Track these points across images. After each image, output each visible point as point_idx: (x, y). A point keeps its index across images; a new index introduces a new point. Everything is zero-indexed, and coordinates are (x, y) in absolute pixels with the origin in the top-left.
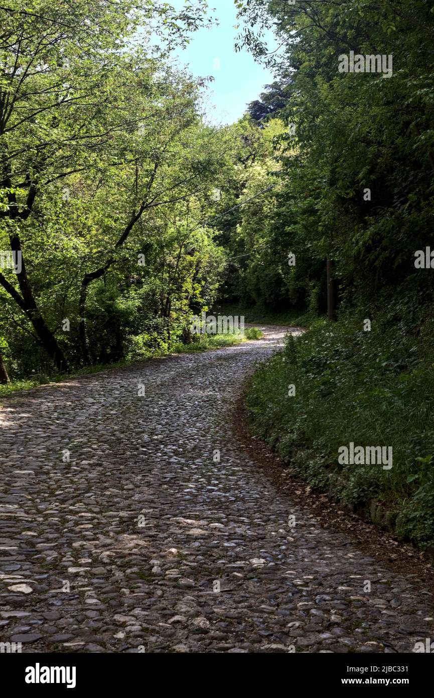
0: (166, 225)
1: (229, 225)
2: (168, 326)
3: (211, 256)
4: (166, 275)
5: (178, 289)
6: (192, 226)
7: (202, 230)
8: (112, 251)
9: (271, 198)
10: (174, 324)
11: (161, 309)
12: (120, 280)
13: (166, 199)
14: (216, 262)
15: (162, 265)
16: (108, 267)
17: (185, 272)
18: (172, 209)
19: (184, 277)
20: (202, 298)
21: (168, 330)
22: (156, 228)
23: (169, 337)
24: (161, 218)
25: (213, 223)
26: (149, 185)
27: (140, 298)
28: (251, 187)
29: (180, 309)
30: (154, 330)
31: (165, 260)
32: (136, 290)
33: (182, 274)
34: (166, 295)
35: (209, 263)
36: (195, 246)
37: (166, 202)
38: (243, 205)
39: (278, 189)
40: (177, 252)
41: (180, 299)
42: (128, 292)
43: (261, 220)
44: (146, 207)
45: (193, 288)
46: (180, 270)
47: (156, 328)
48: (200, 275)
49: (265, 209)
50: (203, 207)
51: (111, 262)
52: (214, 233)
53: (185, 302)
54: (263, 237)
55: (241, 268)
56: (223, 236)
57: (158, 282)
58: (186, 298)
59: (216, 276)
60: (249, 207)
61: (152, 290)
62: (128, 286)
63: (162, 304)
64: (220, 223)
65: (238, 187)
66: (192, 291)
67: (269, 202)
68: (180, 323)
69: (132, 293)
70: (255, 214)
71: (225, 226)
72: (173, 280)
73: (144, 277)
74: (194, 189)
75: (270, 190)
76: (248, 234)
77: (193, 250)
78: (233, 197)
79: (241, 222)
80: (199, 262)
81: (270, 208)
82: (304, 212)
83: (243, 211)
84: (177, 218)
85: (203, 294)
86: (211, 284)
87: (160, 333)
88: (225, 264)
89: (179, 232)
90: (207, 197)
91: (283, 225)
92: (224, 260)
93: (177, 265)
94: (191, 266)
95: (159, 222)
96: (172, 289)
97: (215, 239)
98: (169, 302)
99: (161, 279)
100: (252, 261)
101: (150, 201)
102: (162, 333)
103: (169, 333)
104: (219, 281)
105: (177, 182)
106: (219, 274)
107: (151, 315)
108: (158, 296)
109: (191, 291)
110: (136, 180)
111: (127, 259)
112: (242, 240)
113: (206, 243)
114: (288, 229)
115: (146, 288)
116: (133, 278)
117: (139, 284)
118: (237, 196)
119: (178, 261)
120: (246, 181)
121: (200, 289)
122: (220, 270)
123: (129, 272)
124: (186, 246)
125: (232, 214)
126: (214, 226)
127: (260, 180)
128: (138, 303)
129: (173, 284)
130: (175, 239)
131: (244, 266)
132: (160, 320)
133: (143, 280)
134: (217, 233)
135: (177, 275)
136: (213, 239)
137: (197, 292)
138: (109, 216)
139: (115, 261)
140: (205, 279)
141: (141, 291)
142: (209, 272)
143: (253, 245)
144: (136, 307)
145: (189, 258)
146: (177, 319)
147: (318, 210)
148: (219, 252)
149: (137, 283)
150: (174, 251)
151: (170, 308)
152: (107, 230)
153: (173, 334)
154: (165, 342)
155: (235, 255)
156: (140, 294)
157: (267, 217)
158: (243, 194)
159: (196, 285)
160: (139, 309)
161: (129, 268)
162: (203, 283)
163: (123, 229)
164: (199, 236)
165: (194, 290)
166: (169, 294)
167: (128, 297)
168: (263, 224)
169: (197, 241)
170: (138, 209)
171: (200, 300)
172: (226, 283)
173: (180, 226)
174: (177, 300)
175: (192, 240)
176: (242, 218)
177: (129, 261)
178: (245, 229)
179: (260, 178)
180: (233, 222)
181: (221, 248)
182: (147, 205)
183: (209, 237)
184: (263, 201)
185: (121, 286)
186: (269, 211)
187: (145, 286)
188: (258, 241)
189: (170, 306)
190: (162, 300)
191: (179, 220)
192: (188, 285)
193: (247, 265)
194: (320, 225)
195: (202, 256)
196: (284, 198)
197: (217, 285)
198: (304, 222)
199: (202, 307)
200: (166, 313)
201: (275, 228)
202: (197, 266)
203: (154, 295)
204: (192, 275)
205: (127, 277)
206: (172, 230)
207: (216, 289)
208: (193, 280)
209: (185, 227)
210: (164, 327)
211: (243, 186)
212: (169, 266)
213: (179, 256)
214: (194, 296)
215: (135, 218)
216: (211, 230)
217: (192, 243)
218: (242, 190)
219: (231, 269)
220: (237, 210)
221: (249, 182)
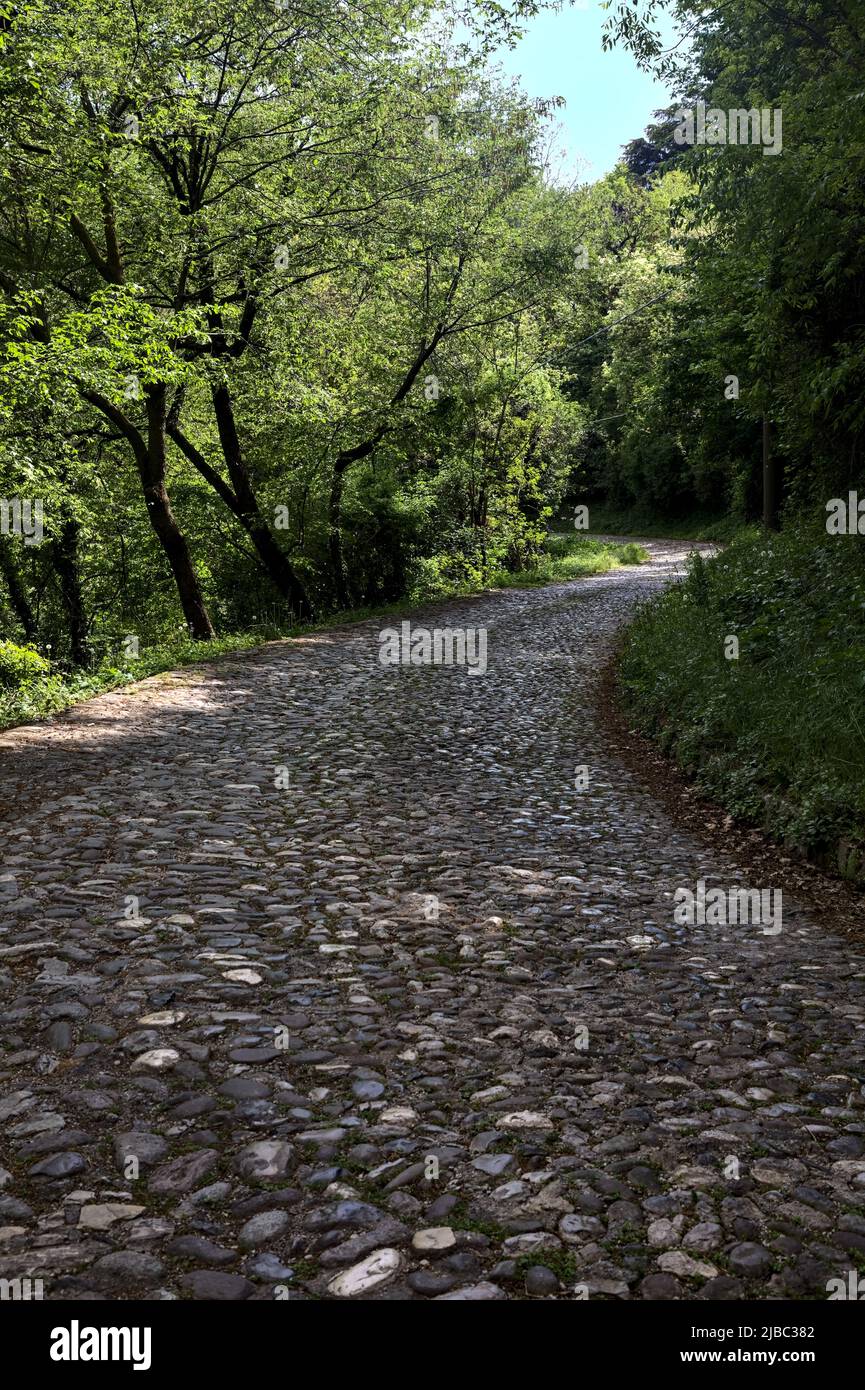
0: (479, 364)
1: (589, 362)
2: (482, 541)
3: (557, 418)
4: (478, 453)
5: (499, 478)
6: (524, 366)
7: (541, 372)
8: (385, 412)
9: (664, 314)
10: (493, 539)
11: (471, 513)
12: (401, 460)
13: (479, 318)
14: (567, 428)
15: (472, 435)
16: (378, 439)
17: (511, 447)
18: (488, 337)
19: (510, 456)
20: (541, 492)
21: (482, 547)
22: (461, 370)
23: (484, 560)
24: (471, 352)
25: (561, 360)
26: (449, 295)
27: (434, 493)
28: (628, 295)
29: (504, 512)
30: (459, 548)
31: (477, 426)
32: (427, 480)
33: (506, 450)
34: (479, 488)
35: (553, 430)
36: (530, 401)
37: (478, 324)
38: (614, 328)
39: (677, 297)
40: (498, 413)
41: (502, 494)
42: (414, 482)
43: (646, 353)
44: (444, 334)
45: (526, 474)
46: (503, 444)
47: (462, 545)
48: (538, 453)
49: (653, 333)
50: (543, 332)
51: (383, 430)
52: (562, 377)
53: (513, 499)
54: (649, 384)
55: (610, 439)
56: (580, 381)
57: (465, 464)
58: (514, 492)
59: (565, 453)
60: (625, 330)
61: (454, 479)
62: (414, 472)
63: (472, 503)
64: (574, 360)
65: (604, 296)
66: (524, 481)
67: (661, 321)
68: (504, 535)
69: (421, 485)
70: (634, 342)
71: (582, 365)
72: (492, 461)
73: (440, 456)
74: (527, 298)
75: (661, 300)
76: (622, 378)
77: (527, 408)
78: (596, 313)
79: (611, 358)
80: (536, 429)
81: (661, 333)
82: (724, 337)
83: (614, 339)
84: (499, 352)
85: (542, 485)
86: (556, 467)
87: (468, 554)
88: (582, 432)
89: (500, 374)
90: (550, 314)
91: (686, 362)
92: (580, 425)
93: (498, 434)
94: (522, 436)
95: (467, 360)
96: (489, 477)
97: (564, 388)
98: (483, 499)
99: (470, 460)
100: (630, 426)
101: (451, 322)
102: (471, 554)
103: (483, 553)
104: (571, 463)
105: (499, 289)
106: (571, 449)
107: (452, 522)
108: (464, 490)
109: (522, 481)
110: (427, 287)
111: (412, 425)
112: (612, 390)
113: (548, 395)
114: (694, 368)
115: (443, 475)
116: (422, 457)
117: (432, 468)
118: (604, 312)
119: (500, 427)
120: (620, 284)
121: (538, 478)
122: (573, 442)
123: (414, 446)
124: (513, 402)
125: (595, 344)
126: (563, 365)
127: (643, 283)
128: (430, 501)
129: (492, 469)
130: (496, 389)
131: (617, 436)
132: (469, 531)
133: (439, 461)
134: (568, 377)
135: (497, 453)
136: (560, 388)
137: (533, 481)
138: (381, 350)
139: (391, 429)
140: (546, 459)
141: (436, 481)
142: (553, 447)
143: (630, 398)
144: (428, 508)
145: (518, 422)
146: (498, 529)
147: (749, 333)
148: (571, 411)
149: (429, 467)
150: (493, 410)
151: (485, 510)
152: (377, 374)
153: (491, 556)
154: (477, 569)
155: (599, 417)
156: (434, 486)
157: (656, 348)
158: (613, 308)
159: (531, 469)
160: (433, 512)
161: (414, 440)
162: (544, 466)
163: (404, 373)
164: (536, 383)
165: (528, 479)
166: (484, 485)
167: (414, 492)
168: (650, 360)
169: (533, 393)
170: (430, 337)
171: (538, 496)
172: (584, 466)
173: (503, 367)
174: (499, 496)
175: (523, 391)
176: (612, 351)
177: (416, 428)
178: (617, 369)
179: (644, 278)
180: (597, 358)
181: (575, 404)
182: (445, 330)
183: (553, 385)
184: (650, 320)
185: (401, 472)
186: (660, 337)
187: (442, 473)
188: (640, 391)
189: (486, 506)
190: (471, 496)
191: (502, 356)
192: (516, 470)
193: (621, 434)
194: (752, 360)
195: (542, 419)
196: (687, 313)
197: (567, 470)
198: (724, 356)
199: (541, 508)
200: (478, 518)
201: (670, 367)
202: (533, 436)
203: (458, 487)
204: (524, 452)
205: (411, 457)
206: (489, 372)
207: (565, 477)
208: (526, 461)
209: (513, 367)
210: (475, 542)
211: (615, 293)
212: (484, 436)
213: (501, 420)
214: (528, 488)
215: (425, 354)
216: (557, 373)
217: (524, 397)
218: (612, 300)
219: (593, 441)
220: (603, 337)
221: (626, 285)
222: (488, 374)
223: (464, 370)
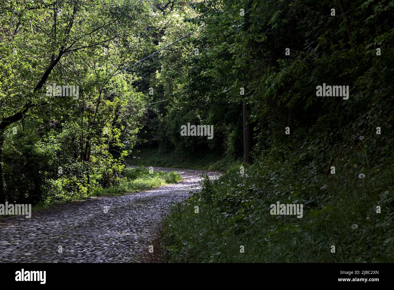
0: (86, 70)
1: (148, 71)
2: (87, 170)
3: (131, 101)
4: (85, 120)
5: (97, 134)
6: (111, 71)
7: (121, 75)
8: (30, 95)
9: (189, 44)
10: (94, 168)
11: (81, 154)
12: (39, 124)
13: (85, 44)
14: (136, 107)
15: (82, 110)
16: (26, 111)
17: (104, 117)
18: (91, 54)
19: (104, 122)
20: (121, 142)
21: (88, 174)
22: (75, 72)
23: (88, 181)
24: (80, 63)
25: (133, 69)
26: (67, 31)
27: (60, 142)
28: (169, 34)
29: (100, 153)
30: (74, 174)
31: (84, 104)
32: (55, 135)
33: (101, 118)
34: (86, 139)
35: (128, 108)
36: (115, 91)
37: (85, 47)
38: (162, 52)
39: (196, 35)
40: (96, 97)
41: (99, 143)
42: (48, 136)
43: (180, 66)
44: (65, 52)
45: (113, 132)
46: (99, 115)
47: (76, 172)
48: (119, 120)
49: (183, 55)
50: (122, 53)
51: (29, 106)
52: (133, 79)
53: (105, 146)
54: (180, 82)
55: (160, 113)
56: (143, 82)
57: (78, 126)
58: (106, 142)
59: (135, 120)
60: (168, 54)
61: (71, 134)
62: (48, 130)
63: (82, 148)
64: (140, 69)
65: (157, 34)
66: (112, 136)
67: (188, 49)
68: (100, 167)
69: (52, 138)
70: (173, 60)
71: (144, 72)
72: (92, 124)
73: (63, 121)
74: (112, 34)
75: (188, 37)
76: (167, 80)
77: (113, 96)
78: (152, 43)
79: (160, 69)
80: (119, 107)
81: (188, 55)
82: (219, 56)
83: (162, 58)
84: (97, 64)
85: (122, 138)
86: (130, 128)
87: (79, 177)
88: (144, 109)
89: (98, 77)
90: (126, 44)
91: (200, 70)
92: (143, 105)
93: (97, 109)
94: (111, 110)
95: (79, 67)
96: (92, 134)
97: (134, 84)
98: (88, 146)
99: (81, 124)
100: (171, 106)
101: (68, 45)
102: (81, 177)
103: (88, 177)
104: (139, 126)
105: (96, 28)
106: (139, 119)
107: (70, 159)
108: (77, 140)
109: (111, 136)
110: (54, 25)
111: (46, 103)
112: (161, 86)
113: (125, 88)
114: (204, 73)
115: (65, 132)
116: (53, 122)
117: (59, 128)
118: (156, 43)
119: (98, 106)
120: (165, 28)
121: (120, 134)
122: (140, 115)
123: (47, 115)
124: (105, 91)
125: (152, 61)
126: (134, 72)
127: (178, 28)
128: (57, 147)
129: (93, 129)
130: (95, 84)
131: (164, 111)
132: (80, 164)
133: (63, 124)
134: (136, 78)
135: (96, 120)
136: (132, 84)
137: (117, 136)
138: (27, 60)
139: (34, 105)
140: (125, 124)
141: (61, 135)
142: (128, 117)
143: (171, 90)
144: (56, 151)
145: (108, 102)
146: (97, 163)
147: (233, 54)
148: (138, 97)
149: (56, 127)
150: (94, 96)
151: (89, 152)
152: (25, 74)
153: (92, 179)
154: (84, 186)
155: (154, 101)
156: (59, 139)
157: (184, 63)
158: (162, 41)
159: (116, 129)
160: (59, 153)
161: (48, 112)
162: (123, 127)
163: (42, 74)
164: (118, 81)
165: (114, 135)
166: (88, 138)
167: (48, 141)
168: (182, 70)
169: (117, 87)
170: (57, 53)
171: (120, 145)
172: (145, 128)
173: (99, 71)
174: (97, 145)
175: (111, 86)
176: (161, 64)
177: (48, 105)
178: (164, 74)
179: (178, 25)
180: (152, 69)
181: (141, 94)
182: (66, 50)
183: (128, 83)
184: (182, 48)
185: (40, 130)
186: (187, 57)
187: (64, 131)
188: (176, 87)
189: (90, 150)
190: (81, 144)
191: (99, 66)
192: (106, 130)
193: (166, 111)
194: (234, 68)
195: (122, 101)
196: (202, 43)
197: (137, 131)
198: (220, 66)
199: (121, 151)
200: (85, 157)
201: (193, 73)
202: (117, 111)
203: (73, 139)
204: (112, 120)
205: (46, 122)
206: (92, 75)
207: (135, 134)
208: (113, 125)
209: (105, 72)
210: (83, 171)
211: (162, 33)
212: (89, 110)
213: (99, 101)
214: (114, 140)
215: (54, 62)
216: (130, 76)
217: (111, 89)
218: (161, 37)
219: (151, 115)
220: (156, 57)
221: (168, 29)
222: (91, 76)
223: (77, 73)
